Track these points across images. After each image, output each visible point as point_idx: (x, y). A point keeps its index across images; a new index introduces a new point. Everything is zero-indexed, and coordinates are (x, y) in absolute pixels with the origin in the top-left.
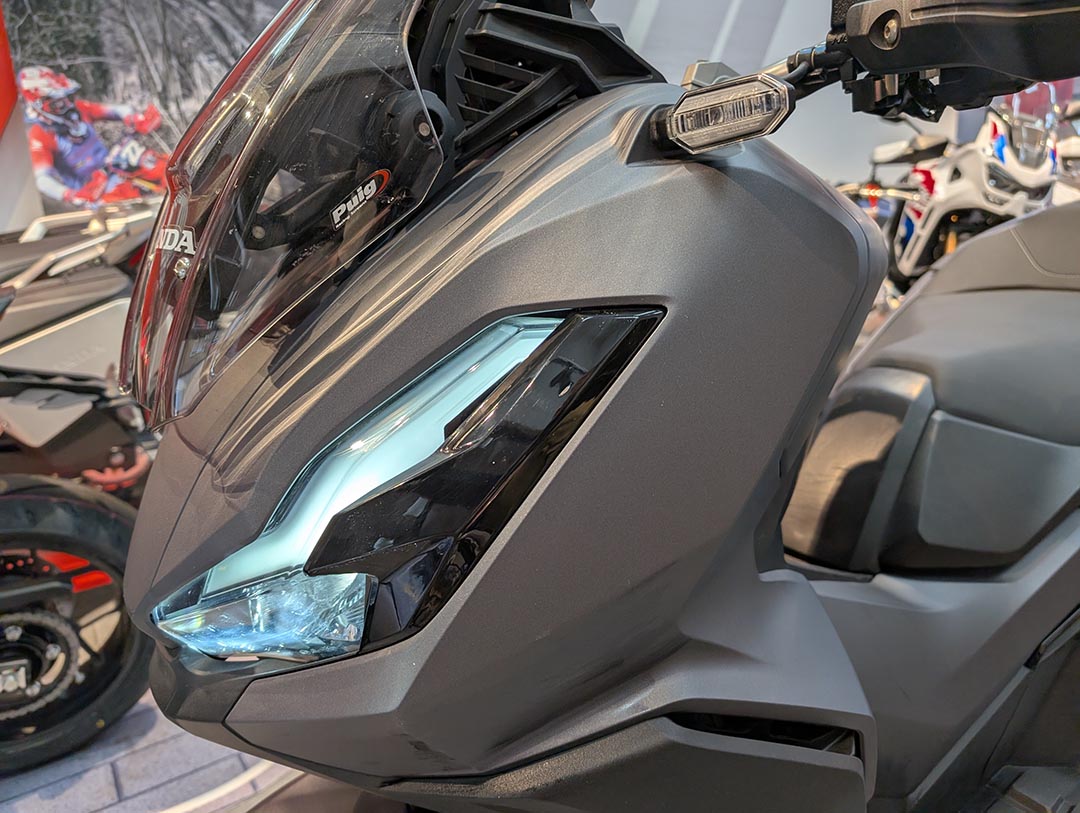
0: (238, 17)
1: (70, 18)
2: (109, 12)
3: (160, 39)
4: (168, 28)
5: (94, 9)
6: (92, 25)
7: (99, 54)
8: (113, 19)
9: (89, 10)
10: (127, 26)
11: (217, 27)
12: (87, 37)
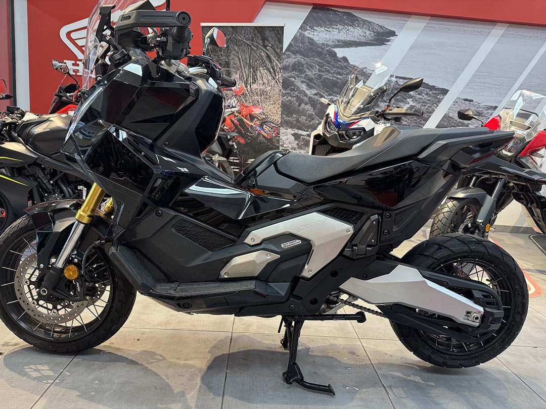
0: (276, 52)
1: (221, 54)
2: (234, 52)
3: (248, 63)
4: (251, 57)
5: (229, 51)
6: (228, 57)
7: (228, 67)
8: (234, 55)
9: (227, 53)
10: (238, 57)
11: (268, 57)
12: (226, 61)
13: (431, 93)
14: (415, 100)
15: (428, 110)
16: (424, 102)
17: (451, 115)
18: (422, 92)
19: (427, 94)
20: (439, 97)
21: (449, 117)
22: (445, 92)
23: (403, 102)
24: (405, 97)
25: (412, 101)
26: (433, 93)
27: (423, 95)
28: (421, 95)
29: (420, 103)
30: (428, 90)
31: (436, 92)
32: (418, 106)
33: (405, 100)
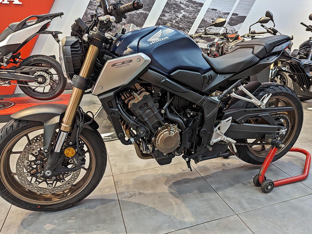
13: (194, 6)
14: (185, 11)
15: (193, 17)
16: (190, 12)
17: (205, 19)
18: (189, 6)
19: (192, 7)
20: (198, 8)
21: (205, 21)
22: (201, 5)
23: (179, 12)
24: (180, 9)
25: (184, 11)
26: (195, 6)
27: (190, 7)
28: (189, 7)
29: (188, 13)
30: (192, 4)
31: (197, 5)
32: (187, 15)
33: (179, 11)
